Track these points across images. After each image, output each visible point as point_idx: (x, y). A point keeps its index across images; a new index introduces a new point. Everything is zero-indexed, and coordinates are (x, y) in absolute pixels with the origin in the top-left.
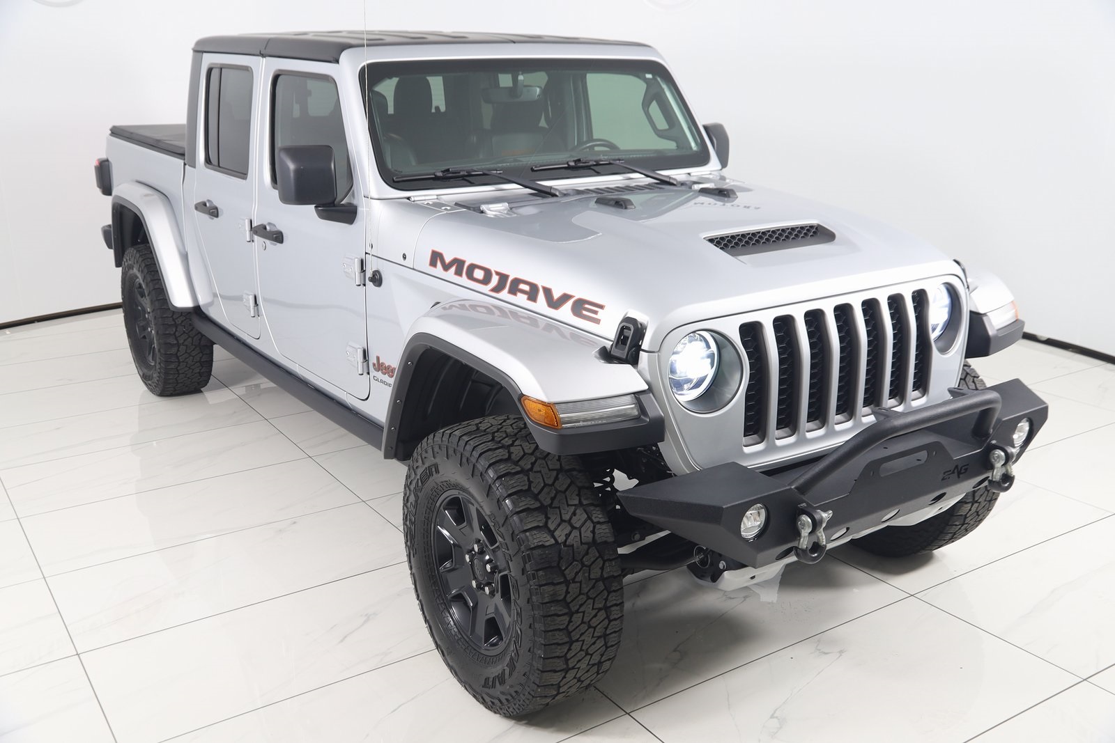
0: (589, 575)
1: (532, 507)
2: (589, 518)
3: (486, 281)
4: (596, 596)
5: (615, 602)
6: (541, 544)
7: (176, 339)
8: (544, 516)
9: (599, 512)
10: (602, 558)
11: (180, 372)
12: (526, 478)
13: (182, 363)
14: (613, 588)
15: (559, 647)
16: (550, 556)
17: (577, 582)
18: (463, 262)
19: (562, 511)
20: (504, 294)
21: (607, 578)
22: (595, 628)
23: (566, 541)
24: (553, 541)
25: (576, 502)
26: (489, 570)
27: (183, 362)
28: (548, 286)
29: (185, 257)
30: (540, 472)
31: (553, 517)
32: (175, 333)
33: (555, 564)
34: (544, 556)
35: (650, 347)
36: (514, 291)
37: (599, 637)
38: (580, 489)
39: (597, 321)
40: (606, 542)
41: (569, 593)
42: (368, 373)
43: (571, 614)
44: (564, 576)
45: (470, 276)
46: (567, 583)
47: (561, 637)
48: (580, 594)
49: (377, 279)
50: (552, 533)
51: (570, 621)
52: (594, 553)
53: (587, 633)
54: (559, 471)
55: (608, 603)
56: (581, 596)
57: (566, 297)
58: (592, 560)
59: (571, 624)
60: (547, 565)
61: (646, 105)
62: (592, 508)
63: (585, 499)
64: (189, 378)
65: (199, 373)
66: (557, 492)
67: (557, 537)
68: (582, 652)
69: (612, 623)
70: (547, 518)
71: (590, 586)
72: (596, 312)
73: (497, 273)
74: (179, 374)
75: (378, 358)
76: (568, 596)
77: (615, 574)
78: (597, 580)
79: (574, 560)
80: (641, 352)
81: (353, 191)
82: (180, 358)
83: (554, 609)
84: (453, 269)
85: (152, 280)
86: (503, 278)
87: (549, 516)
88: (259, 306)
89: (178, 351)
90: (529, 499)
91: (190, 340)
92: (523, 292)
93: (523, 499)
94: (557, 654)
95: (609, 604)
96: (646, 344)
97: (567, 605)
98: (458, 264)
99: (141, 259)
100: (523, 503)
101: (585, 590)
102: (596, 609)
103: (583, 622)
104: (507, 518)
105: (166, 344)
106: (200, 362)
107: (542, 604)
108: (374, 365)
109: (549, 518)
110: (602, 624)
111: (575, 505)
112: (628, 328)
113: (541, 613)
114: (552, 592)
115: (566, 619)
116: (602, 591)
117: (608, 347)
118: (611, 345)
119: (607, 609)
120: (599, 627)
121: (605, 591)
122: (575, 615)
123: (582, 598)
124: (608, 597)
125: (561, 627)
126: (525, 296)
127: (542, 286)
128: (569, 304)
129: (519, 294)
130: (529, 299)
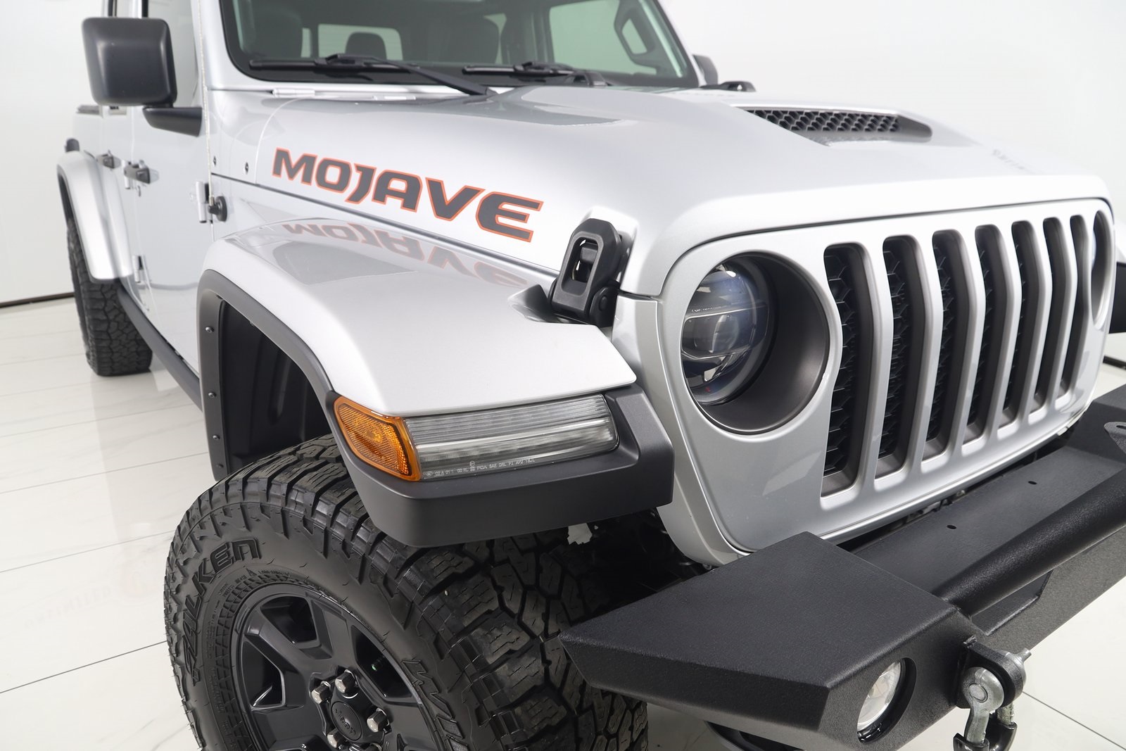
3: (341, 186)
7: (106, 314)
13: (114, 342)
18: (314, 159)
20: (368, 204)
28: (436, 176)
35: (639, 286)
36: (380, 197)
39: (525, 235)
45: (321, 180)
49: (221, 210)
57: (467, 194)
61: (619, 25)
64: (125, 357)
72: (523, 218)
73: (359, 168)
82: (112, 335)
84: (301, 172)
86: (367, 173)
89: (109, 327)
92: (396, 194)
96: (631, 280)
98: (307, 165)
105: (95, 320)
112: (592, 244)
117: (548, 286)
118: (554, 283)
126: (399, 202)
127: (426, 178)
128: (473, 206)
129: (389, 200)
130: (404, 207)
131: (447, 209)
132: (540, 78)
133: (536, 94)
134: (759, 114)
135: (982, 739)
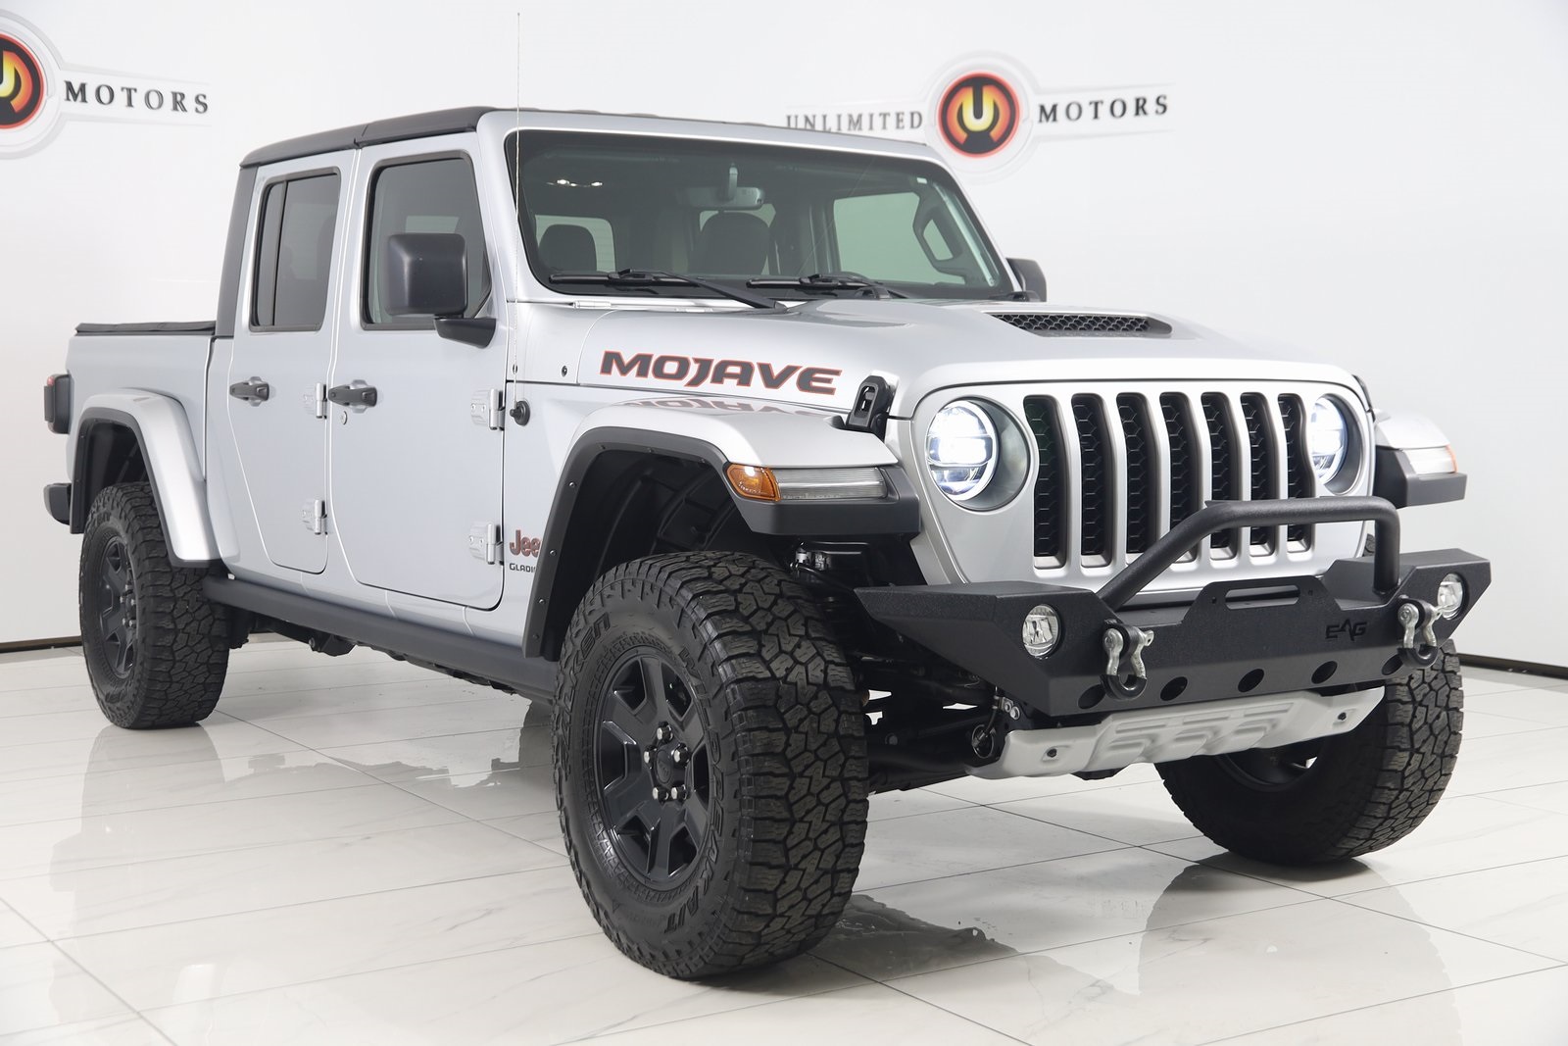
0: (819, 727)
1: (740, 630)
2: (819, 654)
3: (680, 374)
4: (830, 758)
5: (855, 774)
6: (751, 674)
7: (174, 622)
8: (756, 643)
9: (833, 650)
10: (838, 709)
11: (174, 679)
12: (732, 598)
13: (177, 664)
14: (853, 753)
15: (776, 825)
16: (764, 692)
17: (802, 733)
18: (649, 357)
19: (782, 640)
20: (707, 386)
21: (844, 737)
22: (827, 806)
23: (786, 676)
24: (768, 674)
25: (802, 633)
26: (677, 758)
27: (181, 661)
28: (765, 361)
29: (201, 486)
30: (752, 594)
31: (768, 646)
32: (172, 611)
33: (770, 703)
34: (756, 691)
35: (899, 413)
36: (718, 378)
37: (833, 824)
38: (807, 619)
39: (831, 391)
40: (842, 689)
41: (790, 745)
42: (502, 563)
43: (792, 777)
44: (783, 721)
45: (659, 373)
46: (787, 731)
47: (778, 810)
48: (806, 750)
49: (522, 414)
50: (767, 664)
51: (791, 787)
52: (825, 698)
53: (815, 811)
54: (780, 595)
55: (845, 771)
56: (807, 754)
57: (789, 371)
58: (823, 707)
59: (793, 791)
60: (760, 704)
61: (919, 226)
62: (824, 643)
63: (814, 631)
64: (186, 692)
65: (203, 683)
66: (776, 618)
67: (774, 670)
68: (808, 843)
69: (852, 805)
70: (761, 646)
71: (821, 742)
72: (829, 381)
73: (697, 361)
74: (171, 682)
75: (518, 533)
76: (789, 749)
77: (856, 734)
78: (830, 736)
79: (797, 703)
80: (889, 420)
81: (491, 301)
82: (177, 654)
83: (768, 765)
84: (635, 369)
85: (141, 529)
86: (705, 364)
87: (763, 643)
88: (328, 518)
89: (175, 641)
90: (735, 621)
91: (194, 624)
92: (732, 376)
93: (728, 620)
94: (773, 836)
95: (846, 775)
96: (894, 410)
97: (787, 762)
98: (642, 363)
99: (124, 499)
100: (728, 625)
101: (813, 747)
102: (828, 777)
103: (809, 793)
104: (705, 647)
105: (157, 628)
106: (207, 663)
107: (753, 755)
108: (512, 545)
109: (764, 646)
110: (836, 802)
111: (800, 636)
112: (872, 389)
113: (751, 771)
114: (765, 741)
115: (785, 782)
116: (837, 753)
117: (845, 417)
118: (850, 414)
119: (844, 781)
120: (833, 805)
121: (841, 754)
122: (798, 780)
123: (809, 757)
124: (845, 762)
125: (779, 793)
126: (735, 381)
127: (757, 363)
128: (794, 378)
129: (727, 381)
130: (739, 384)
131: (772, 381)
132: (827, 291)
133: (828, 306)
134: (1007, 318)
135: (1114, 673)
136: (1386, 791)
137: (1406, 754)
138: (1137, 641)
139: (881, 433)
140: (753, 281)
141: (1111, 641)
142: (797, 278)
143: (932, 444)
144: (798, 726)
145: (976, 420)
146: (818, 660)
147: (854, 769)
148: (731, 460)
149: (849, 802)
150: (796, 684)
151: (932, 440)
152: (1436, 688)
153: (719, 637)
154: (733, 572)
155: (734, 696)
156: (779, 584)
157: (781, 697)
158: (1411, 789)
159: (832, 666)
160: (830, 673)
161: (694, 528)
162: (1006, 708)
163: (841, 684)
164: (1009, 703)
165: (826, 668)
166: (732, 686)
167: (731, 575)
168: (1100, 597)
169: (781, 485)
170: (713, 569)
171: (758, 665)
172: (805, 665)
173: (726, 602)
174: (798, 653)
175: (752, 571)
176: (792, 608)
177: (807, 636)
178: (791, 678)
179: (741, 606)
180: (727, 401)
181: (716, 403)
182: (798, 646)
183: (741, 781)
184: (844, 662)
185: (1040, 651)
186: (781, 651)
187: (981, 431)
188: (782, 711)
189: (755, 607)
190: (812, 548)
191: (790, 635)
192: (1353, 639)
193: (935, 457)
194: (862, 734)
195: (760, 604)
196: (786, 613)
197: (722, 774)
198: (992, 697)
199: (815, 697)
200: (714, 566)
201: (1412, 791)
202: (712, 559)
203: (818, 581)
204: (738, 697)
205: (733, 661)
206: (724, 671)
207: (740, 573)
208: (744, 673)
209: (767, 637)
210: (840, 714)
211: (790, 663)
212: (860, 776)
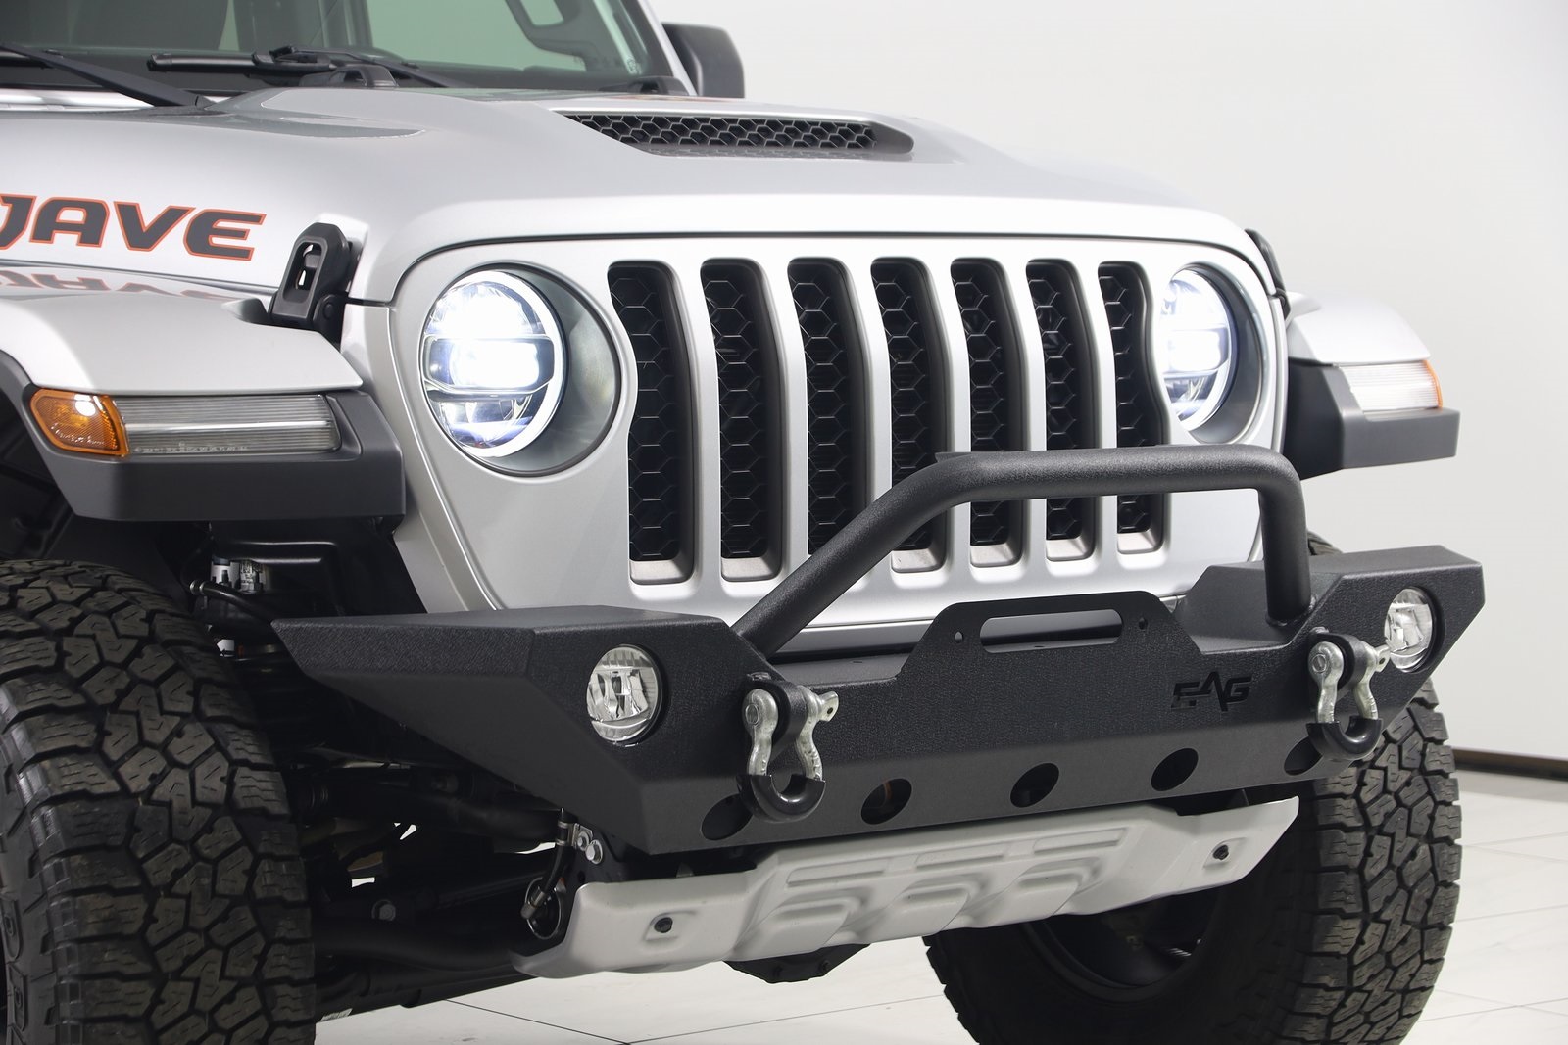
0: (213, 883)
1: (62, 704)
2: (219, 747)
4: (235, 943)
5: (285, 972)
6: (80, 788)
8: (93, 727)
9: (249, 741)
10: (252, 849)
12: (51, 645)
14: (281, 933)
16: (106, 819)
17: (178, 896)
19: (146, 723)
22: (230, 1034)
23: (151, 790)
24: (113, 786)
25: (187, 707)
30: (93, 637)
31: (117, 733)
33: (117, 841)
34: (89, 819)
35: (367, 293)
36: (43, 234)
38: (199, 684)
39: (245, 254)
40: (263, 812)
41: (155, 920)
43: (159, 979)
44: (142, 874)
46: (150, 893)
48: (187, 928)
50: (113, 768)
51: (157, 1000)
52: (227, 831)
54: (150, 639)
55: (267, 968)
56: (189, 937)
57: (172, 216)
58: (224, 846)
59: (160, 1008)
60: (97, 842)
62: (230, 728)
63: (210, 706)
66: (136, 681)
67: (126, 778)
69: (280, 1032)
70: (103, 733)
71: (218, 912)
72: (242, 234)
73: (6, 198)
76: (153, 927)
77: (289, 897)
78: (235, 901)
79: (172, 839)
80: (349, 307)
83: (110, 958)
86: (20, 204)
87: (107, 727)
90: (54, 687)
92: (69, 228)
93: (39, 686)
95: (269, 974)
97: (149, 952)
100: (39, 696)
101: (203, 922)
102: (231, 979)
103: (193, 1010)
107: (80, 941)
109: (109, 734)
110: (249, 1026)
111: (183, 715)
112: (317, 249)
113: (77, 972)
114: (106, 913)
115: (145, 991)
116: (250, 933)
117: (266, 301)
118: (275, 296)
119: (263, 986)
120: (241, 1033)
121: (258, 936)
122: (171, 987)
123: (192, 942)
124: (265, 951)
125: (132, 1012)
126: (74, 237)
127: (115, 202)
128: (181, 228)
129: (60, 237)
130: (83, 241)
131: (141, 236)
134: (597, 122)
135: (763, 770)
136: (1321, 992)
137: (1356, 924)
138: (804, 711)
139: (333, 332)
140: (161, 57)
141: (755, 713)
142: (249, 54)
143: (434, 351)
144: (172, 884)
145: (519, 306)
146: (217, 759)
147: (282, 963)
148: (38, 380)
149: (273, 1026)
150: (169, 804)
151: (434, 344)
152: (1409, 801)
153: (20, 718)
154: (59, 597)
155: (46, 826)
156: (149, 618)
157: (138, 830)
158: (1369, 987)
159: (243, 771)
160: (240, 782)
161: (17, 520)
162: (580, 844)
163: (262, 804)
164: (585, 834)
165: (232, 774)
166: (44, 810)
167: (54, 602)
168: (739, 633)
169: (130, 427)
170: (20, 592)
171: (94, 770)
172: (190, 768)
173: (41, 653)
174: (176, 747)
175: (100, 594)
176: (169, 663)
177: (197, 715)
178: (161, 793)
179: (68, 660)
180: (60, 274)
181: (40, 278)
182: (178, 733)
183: (58, 992)
184: (269, 761)
185: (623, 732)
186: (143, 743)
187: (530, 327)
188: (141, 855)
189: (95, 662)
190: (237, 554)
191: (163, 712)
192: (1224, 708)
193: (442, 377)
194: (302, 897)
195: (108, 657)
196: (157, 672)
197: (25, 979)
198: (556, 823)
199: (208, 828)
200: (25, 585)
201: (1370, 993)
202: (22, 573)
203: (242, 616)
204: (53, 830)
205: (46, 763)
206: (28, 784)
207: (73, 598)
208: (67, 784)
209: (115, 718)
210: (258, 859)
211: (158, 764)
212: (297, 976)
